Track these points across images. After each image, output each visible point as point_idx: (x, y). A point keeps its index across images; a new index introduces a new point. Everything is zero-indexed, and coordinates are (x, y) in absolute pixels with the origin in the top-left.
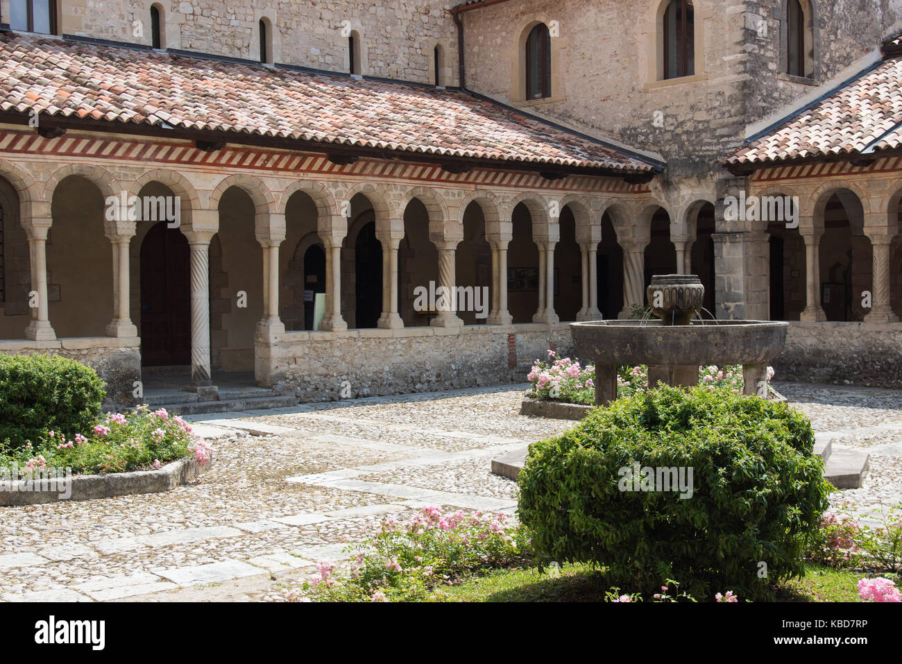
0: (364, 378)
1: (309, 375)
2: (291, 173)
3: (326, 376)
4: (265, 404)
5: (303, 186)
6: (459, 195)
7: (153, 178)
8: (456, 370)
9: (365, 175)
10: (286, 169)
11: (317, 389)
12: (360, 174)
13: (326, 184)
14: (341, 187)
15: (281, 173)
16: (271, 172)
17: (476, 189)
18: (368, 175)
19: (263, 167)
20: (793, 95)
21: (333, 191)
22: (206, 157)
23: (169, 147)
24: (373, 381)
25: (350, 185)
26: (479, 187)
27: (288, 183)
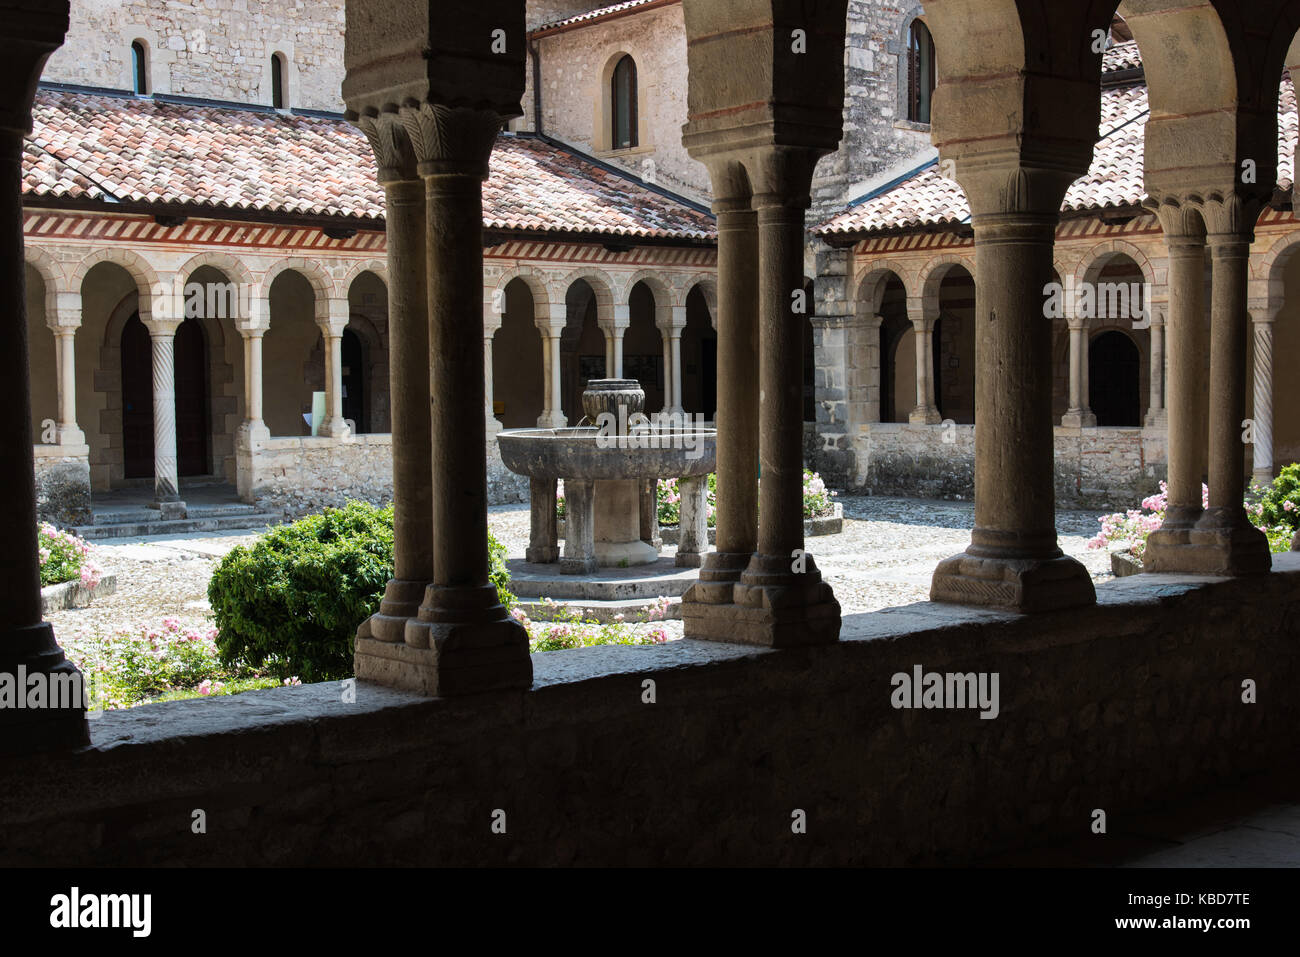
0: (372, 493)
1: (302, 490)
2: (277, 250)
3: (323, 490)
4: (243, 524)
5: (292, 265)
6: (494, 273)
7: (103, 258)
8: (492, 482)
9: (372, 250)
10: (269, 245)
11: (311, 505)
12: (366, 249)
13: (321, 262)
14: (340, 266)
15: (262, 249)
16: (250, 249)
17: (518, 265)
18: (376, 250)
19: (240, 243)
20: (917, 147)
21: (330, 270)
22: (168, 233)
23: (121, 223)
24: (383, 496)
25: (352, 263)
26: (521, 262)
27: (273, 261)
